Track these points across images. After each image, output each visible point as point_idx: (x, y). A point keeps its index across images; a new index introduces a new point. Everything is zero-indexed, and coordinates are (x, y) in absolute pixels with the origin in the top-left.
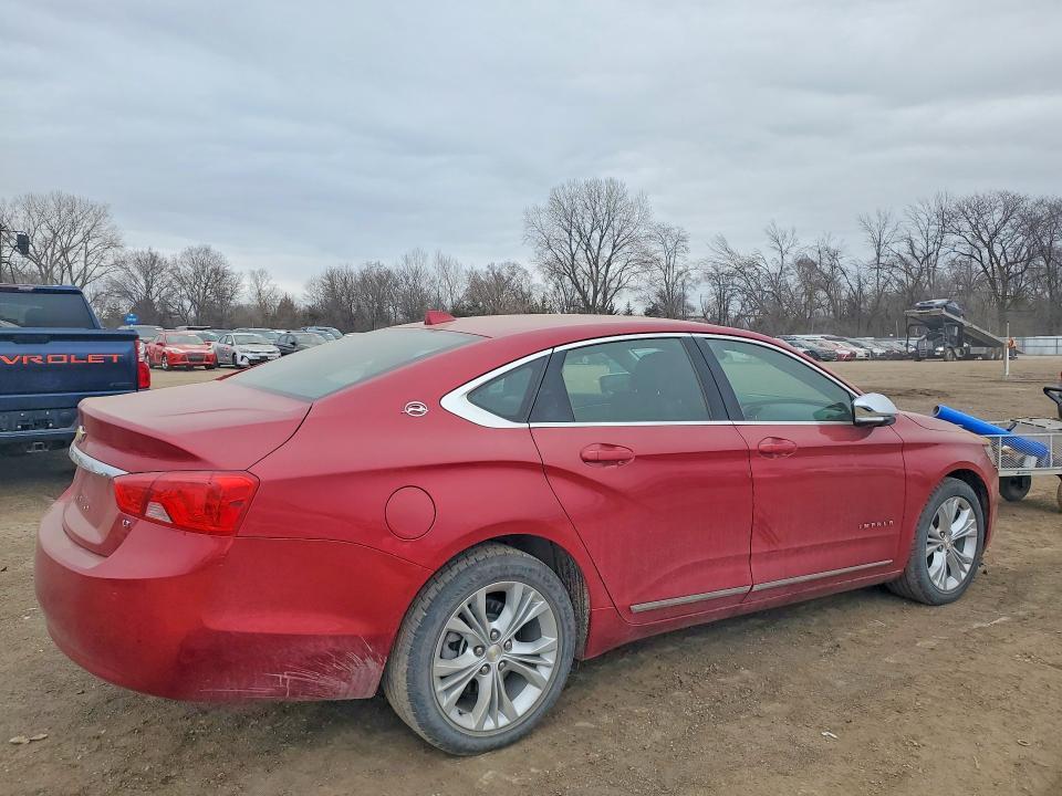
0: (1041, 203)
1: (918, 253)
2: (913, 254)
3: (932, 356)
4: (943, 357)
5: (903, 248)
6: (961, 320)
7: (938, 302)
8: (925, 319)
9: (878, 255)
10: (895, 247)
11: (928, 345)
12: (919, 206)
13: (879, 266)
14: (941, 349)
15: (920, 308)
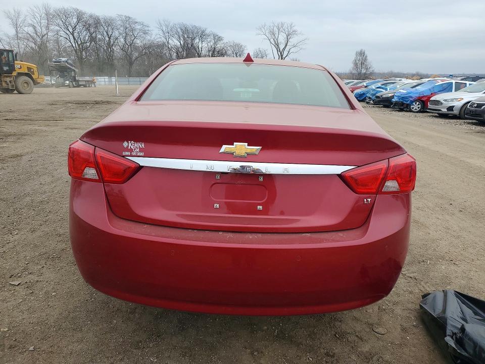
0: (91, 16)
1: (39, 34)
2: (36, 34)
3: (63, 85)
4: (69, 86)
5: (30, 30)
6: (73, 68)
7: (63, 59)
8: (58, 67)
9: (17, 31)
10: (26, 29)
11: (61, 80)
12: (35, 9)
13: (18, 38)
14: (67, 82)
15: (55, 62)
